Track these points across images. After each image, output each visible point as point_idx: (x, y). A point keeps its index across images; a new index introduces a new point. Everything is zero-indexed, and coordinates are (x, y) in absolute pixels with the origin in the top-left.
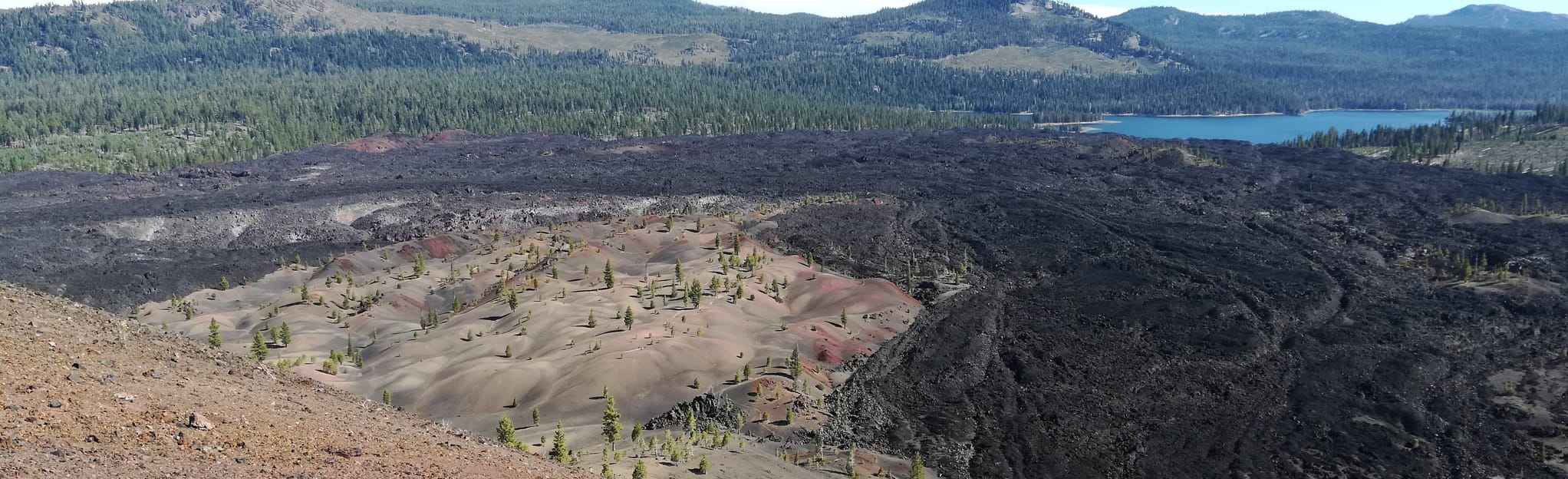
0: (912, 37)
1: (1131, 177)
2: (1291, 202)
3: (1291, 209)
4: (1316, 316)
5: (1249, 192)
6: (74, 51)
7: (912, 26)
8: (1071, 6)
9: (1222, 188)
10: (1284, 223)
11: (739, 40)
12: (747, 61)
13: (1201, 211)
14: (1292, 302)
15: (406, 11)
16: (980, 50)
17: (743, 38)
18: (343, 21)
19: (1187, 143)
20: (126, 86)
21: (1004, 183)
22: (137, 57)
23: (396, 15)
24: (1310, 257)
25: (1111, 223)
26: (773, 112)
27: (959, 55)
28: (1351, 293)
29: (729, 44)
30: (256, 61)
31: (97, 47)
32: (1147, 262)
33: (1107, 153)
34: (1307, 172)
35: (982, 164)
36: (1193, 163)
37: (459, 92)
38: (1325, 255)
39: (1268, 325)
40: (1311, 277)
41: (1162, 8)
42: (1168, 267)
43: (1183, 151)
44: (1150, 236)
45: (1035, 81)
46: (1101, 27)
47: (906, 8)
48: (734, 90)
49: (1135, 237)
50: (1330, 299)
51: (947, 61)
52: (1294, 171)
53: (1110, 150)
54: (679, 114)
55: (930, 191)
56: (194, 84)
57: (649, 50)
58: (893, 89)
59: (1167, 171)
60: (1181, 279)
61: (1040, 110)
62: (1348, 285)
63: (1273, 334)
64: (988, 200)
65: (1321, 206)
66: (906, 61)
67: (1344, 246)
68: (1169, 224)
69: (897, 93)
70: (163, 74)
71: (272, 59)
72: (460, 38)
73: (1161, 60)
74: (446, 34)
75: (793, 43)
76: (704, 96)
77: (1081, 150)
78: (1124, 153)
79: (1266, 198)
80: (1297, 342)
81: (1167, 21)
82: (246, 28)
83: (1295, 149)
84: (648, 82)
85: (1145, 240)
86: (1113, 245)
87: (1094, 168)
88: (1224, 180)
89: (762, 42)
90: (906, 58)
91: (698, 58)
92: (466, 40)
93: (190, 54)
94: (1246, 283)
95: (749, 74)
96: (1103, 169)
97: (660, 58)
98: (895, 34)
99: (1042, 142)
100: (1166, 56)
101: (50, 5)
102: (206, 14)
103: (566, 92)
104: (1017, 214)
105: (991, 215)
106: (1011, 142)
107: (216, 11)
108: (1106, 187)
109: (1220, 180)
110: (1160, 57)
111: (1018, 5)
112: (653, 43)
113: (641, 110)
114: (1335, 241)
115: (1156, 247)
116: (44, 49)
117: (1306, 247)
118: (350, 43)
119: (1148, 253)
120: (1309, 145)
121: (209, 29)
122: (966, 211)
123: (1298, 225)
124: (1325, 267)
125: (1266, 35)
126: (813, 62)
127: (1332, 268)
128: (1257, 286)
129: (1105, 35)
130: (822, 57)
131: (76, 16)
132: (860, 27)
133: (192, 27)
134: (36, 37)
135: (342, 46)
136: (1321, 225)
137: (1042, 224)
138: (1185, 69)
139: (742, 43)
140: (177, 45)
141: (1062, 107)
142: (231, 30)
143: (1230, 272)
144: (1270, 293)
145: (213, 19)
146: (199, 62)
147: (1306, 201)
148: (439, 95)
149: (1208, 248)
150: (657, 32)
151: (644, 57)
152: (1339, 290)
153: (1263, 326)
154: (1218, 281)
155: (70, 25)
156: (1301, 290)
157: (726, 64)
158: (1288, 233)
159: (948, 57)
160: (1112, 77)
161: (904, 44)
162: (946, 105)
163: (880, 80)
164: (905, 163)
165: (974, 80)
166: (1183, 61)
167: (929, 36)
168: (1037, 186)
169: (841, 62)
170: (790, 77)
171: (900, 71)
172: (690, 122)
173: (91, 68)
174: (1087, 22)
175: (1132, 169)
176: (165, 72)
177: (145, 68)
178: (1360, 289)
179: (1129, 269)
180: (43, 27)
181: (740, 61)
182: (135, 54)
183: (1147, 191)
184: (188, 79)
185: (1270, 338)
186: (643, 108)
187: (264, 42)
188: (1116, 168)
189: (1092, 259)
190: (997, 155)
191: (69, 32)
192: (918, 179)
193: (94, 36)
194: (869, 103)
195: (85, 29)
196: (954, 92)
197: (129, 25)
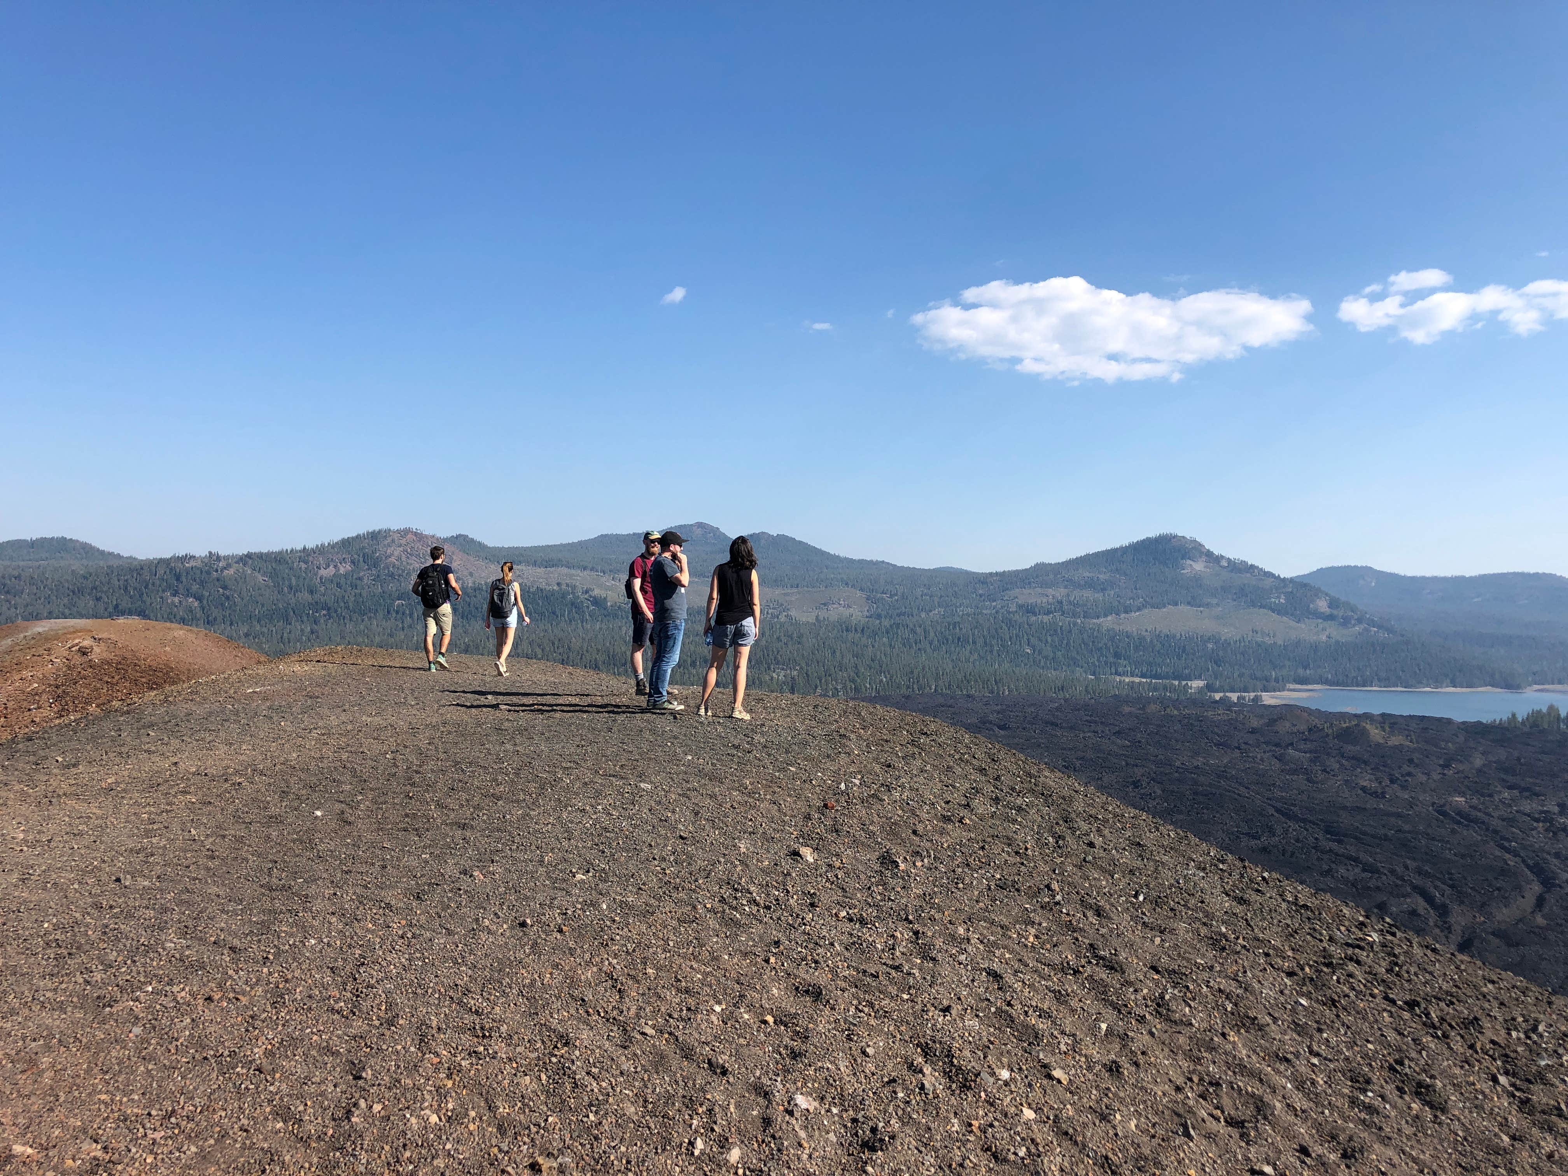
0: (1068, 595)
1: (1308, 755)
2: (1492, 787)
3: (1491, 796)
4: (1504, 915)
5: (1444, 774)
6: (205, 602)
7: (1070, 583)
8: (1249, 563)
9: (1411, 769)
10: (1480, 810)
11: (879, 595)
12: (886, 617)
13: (1383, 793)
14: (1478, 898)
15: (535, 564)
16: (1146, 611)
17: (883, 593)
18: (471, 574)
19: (1380, 719)
20: (251, 638)
21: (1163, 757)
22: (265, 609)
23: (524, 568)
24: (1507, 850)
25: (1279, 805)
26: (912, 672)
27: (1123, 616)
28: (1549, 891)
29: (868, 599)
30: (380, 615)
31: (228, 598)
32: (1313, 848)
33: (1284, 727)
34: (1516, 754)
35: (1139, 735)
36: (1381, 741)
37: (581, 648)
38: (1524, 848)
39: (1445, 922)
40: (1504, 872)
41: (1356, 567)
42: (1337, 854)
43: (1368, 727)
44: (1321, 820)
45: (1210, 646)
46: (1284, 587)
47: (1063, 563)
48: (870, 649)
49: (1304, 821)
50: (1523, 897)
51: (1108, 622)
52: (1502, 754)
53: (1288, 724)
54: (810, 673)
55: (1078, 764)
56: (318, 637)
57: (782, 605)
58: (1048, 651)
59: (1351, 749)
60: (1350, 868)
61: (1216, 678)
62: (1548, 882)
63: (1450, 932)
64: (1143, 775)
65: (1527, 794)
66: (1062, 621)
67: (1550, 839)
68: (1345, 808)
69: (1052, 655)
70: (288, 626)
71: (397, 613)
72: (587, 592)
73: (1354, 626)
74: (574, 587)
75: (936, 599)
76: (838, 654)
77: (1255, 723)
78: (1303, 727)
79: (1462, 783)
80: (1476, 943)
81: (1361, 582)
82: (374, 580)
83: (1507, 729)
84: (778, 639)
85: (1314, 824)
86: (1279, 830)
87: (1267, 743)
88: (1416, 761)
89: (904, 597)
90: (1062, 617)
91: (834, 613)
92: (593, 594)
93: (316, 606)
94: (1427, 875)
95: (887, 633)
96: (1277, 745)
97: (793, 613)
98: (1050, 591)
99: (1210, 713)
100: (1359, 621)
101: (186, 555)
102: (335, 566)
103: (692, 648)
104: (1172, 792)
105: (1142, 791)
106: (1176, 712)
107: (345, 563)
108: (1277, 765)
109: (1411, 761)
110: (1353, 622)
111: (1189, 562)
112: (788, 598)
113: (769, 669)
114: (1539, 833)
115: (1327, 832)
116: (176, 600)
117: (1503, 838)
118: (475, 596)
119: (1316, 839)
120: (1525, 725)
121: (336, 581)
122: (1116, 786)
123: (1496, 814)
124: (1524, 861)
125: (1480, 599)
126: (957, 619)
127: (1530, 862)
128: (1439, 879)
129: (1290, 595)
130: (968, 615)
131: (211, 567)
132: (1011, 583)
133: (321, 578)
134: (169, 587)
135: (468, 599)
136: (1525, 814)
137: (1199, 803)
138: (1383, 635)
139: (883, 599)
140: (304, 596)
141: (1241, 675)
142: (358, 582)
143: (1409, 862)
144: (1452, 887)
145: (342, 571)
146: (324, 615)
147: (1511, 788)
148: (561, 650)
149: (1386, 835)
150: (792, 587)
151: (776, 612)
152: (1537, 888)
153: (1440, 923)
154: (1393, 872)
155: (204, 575)
156: (1490, 885)
157: (864, 621)
158: (1483, 823)
159: (1109, 618)
160: (1298, 643)
161: (1060, 602)
162: (1107, 669)
163: (1032, 640)
164: (1053, 732)
165: (1140, 643)
166: (1380, 627)
167: (1087, 594)
168: (1199, 761)
169: (988, 620)
170: (932, 634)
171: (1055, 631)
172: (820, 682)
173: (219, 619)
174: (1269, 582)
175: (1309, 746)
176: (290, 624)
177: (271, 619)
178: (1561, 887)
179: (1291, 856)
180: (178, 578)
181: (879, 617)
182: (263, 606)
183: (1324, 771)
184: (312, 632)
185: (1447, 937)
186: (772, 667)
187: (390, 595)
188: (1292, 744)
189: (1253, 843)
190: (1158, 726)
191: (202, 583)
192: (1065, 749)
193: (225, 588)
194: (1019, 666)
195: (218, 580)
196: (1117, 655)
197: (260, 578)
